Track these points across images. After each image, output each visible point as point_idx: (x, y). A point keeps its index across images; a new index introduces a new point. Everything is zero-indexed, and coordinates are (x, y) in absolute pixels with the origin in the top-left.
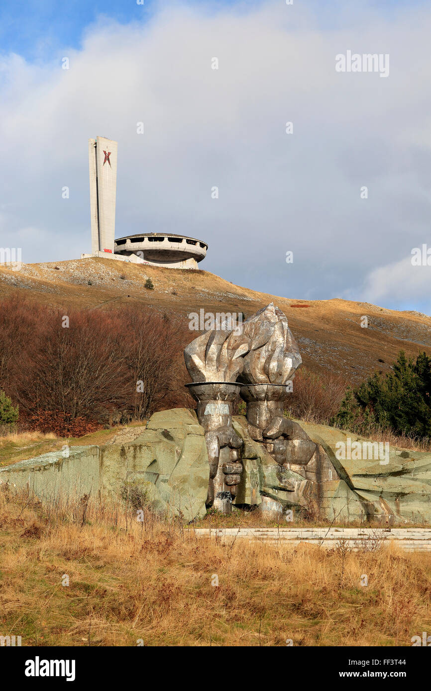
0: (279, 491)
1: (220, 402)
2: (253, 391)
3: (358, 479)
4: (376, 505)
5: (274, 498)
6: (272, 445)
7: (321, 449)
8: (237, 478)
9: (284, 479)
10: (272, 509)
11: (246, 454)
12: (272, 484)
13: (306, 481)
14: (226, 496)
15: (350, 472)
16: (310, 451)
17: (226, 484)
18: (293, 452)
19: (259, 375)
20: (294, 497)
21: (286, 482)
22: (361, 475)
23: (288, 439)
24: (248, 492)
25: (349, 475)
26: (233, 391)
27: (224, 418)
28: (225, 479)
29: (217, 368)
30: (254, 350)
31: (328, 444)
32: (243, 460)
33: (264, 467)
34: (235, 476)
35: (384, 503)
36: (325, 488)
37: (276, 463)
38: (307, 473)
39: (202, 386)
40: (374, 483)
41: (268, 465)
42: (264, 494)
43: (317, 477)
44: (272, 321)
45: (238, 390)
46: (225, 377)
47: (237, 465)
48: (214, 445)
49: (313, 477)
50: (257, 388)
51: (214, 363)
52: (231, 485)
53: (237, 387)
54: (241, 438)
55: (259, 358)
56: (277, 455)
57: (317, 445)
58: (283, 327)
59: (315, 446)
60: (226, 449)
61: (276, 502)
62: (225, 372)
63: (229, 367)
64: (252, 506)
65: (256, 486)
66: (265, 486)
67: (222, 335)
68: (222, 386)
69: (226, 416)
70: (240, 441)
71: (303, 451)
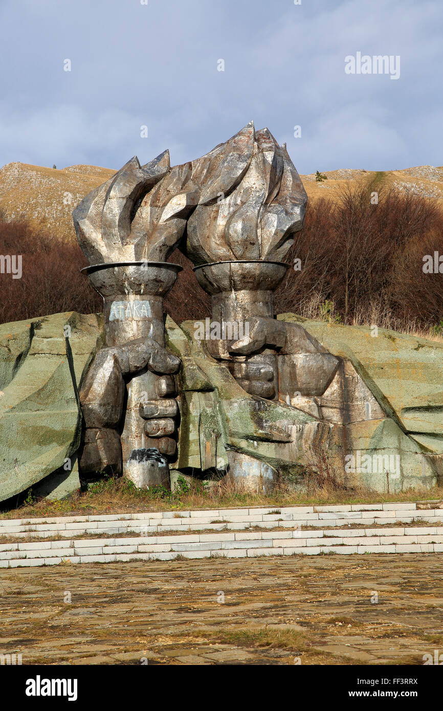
0: (260, 443)
1: (132, 297)
2: (209, 276)
5: (258, 458)
6: (244, 365)
7: (350, 368)
8: (170, 425)
9: (266, 421)
10: (251, 475)
11: (189, 384)
12: (241, 431)
13: (315, 423)
14: (149, 457)
15: (398, 403)
16: (324, 372)
17: (147, 434)
18: (293, 375)
19: (213, 245)
20: (291, 451)
21: (271, 427)
22: (420, 408)
23: (284, 354)
24: (193, 448)
25: (396, 409)
26: (152, 277)
27: (140, 324)
28: (145, 428)
29: (122, 239)
30: (206, 205)
31: (358, 357)
32: (187, 394)
33: (224, 402)
34: (162, 422)
36: (354, 435)
37: (248, 396)
38: (324, 410)
39: (99, 272)
41: (233, 400)
42: (234, 449)
43: (342, 415)
44: (246, 152)
45: (164, 274)
46: (138, 254)
47: (168, 402)
48: (105, 371)
49: (334, 416)
50: (214, 269)
51: (116, 231)
52: (158, 437)
53: (164, 270)
54: (179, 356)
55: (215, 218)
56: (254, 383)
57: (342, 361)
58: (264, 161)
59: (336, 362)
60: (147, 377)
61: (258, 462)
62: (137, 246)
63: (148, 236)
64: (206, 471)
65: (213, 436)
66: (232, 435)
67: (128, 181)
68: (131, 269)
69: (145, 319)
70: (173, 362)
71: (310, 372)
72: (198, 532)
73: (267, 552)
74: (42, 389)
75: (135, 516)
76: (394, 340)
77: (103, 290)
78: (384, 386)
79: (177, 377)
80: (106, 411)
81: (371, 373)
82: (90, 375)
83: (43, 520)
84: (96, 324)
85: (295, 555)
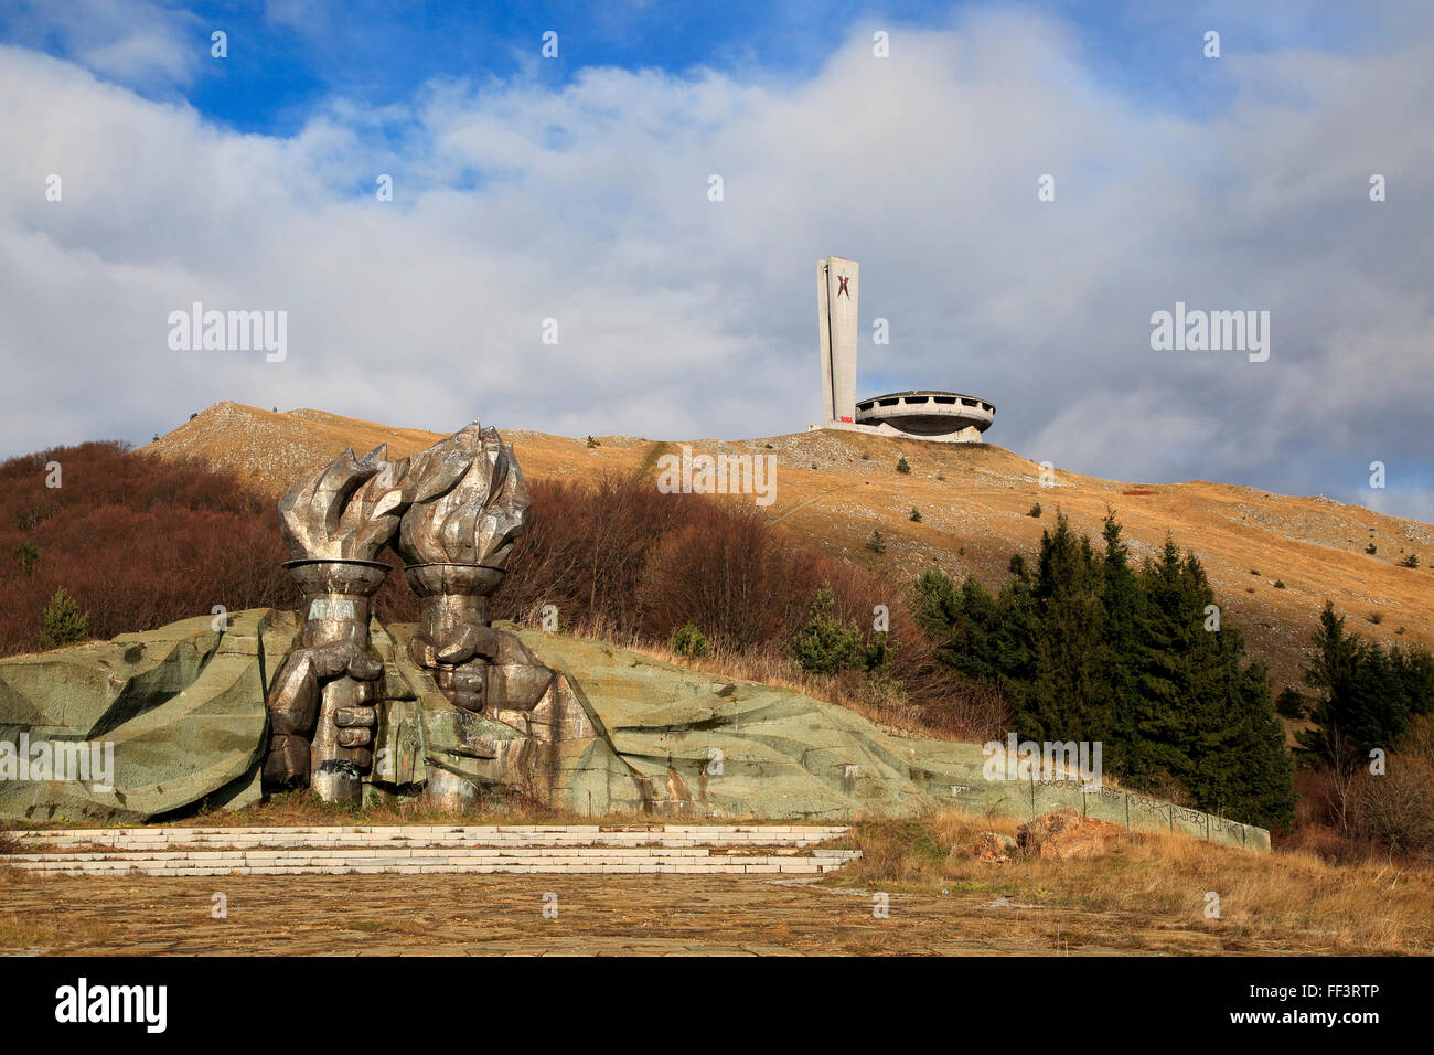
0: (462, 758)
1: (335, 596)
2: (421, 577)
3: (630, 735)
4: (657, 784)
5: (459, 774)
6: (450, 674)
7: (563, 683)
8: (365, 735)
9: (470, 735)
10: (450, 791)
11: (390, 692)
12: (442, 744)
13: (523, 740)
14: (340, 768)
15: (610, 722)
16: (536, 685)
17: (340, 744)
18: (503, 688)
19: (427, 545)
20: (494, 768)
21: (474, 741)
22: (632, 728)
23: (495, 664)
25: (608, 728)
26: (358, 576)
27: (341, 625)
28: (337, 737)
29: (329, 534)
30: (422, 503)
31: (572, 672)
32: (387, 702)
33: (427, 713)
34: (357, 731)
35: (676, 779)
36: (563, 753)
37: (452, 707)
38: (533, 725)
39: (301, 568)
40: (658, 743)
41: (436, 711)
42: (437, 764)
43: (552, 732)
44: (469, 451)
45: (371, 574)
46: (344, 551)
47: (365, 710)
48: (299, 674)
49: (543, 732)
50: (426, 571)
51: (323, 525)
52: (351, 748)
53: (371, 569)
54: (381, 661)
55: (432, 517)
56: (460, 694)
57: (555, 675)
58: (488, 461)
59: (550, 676)
60: (345, 682)
61: (458, 778)
62: (344, 542)
63: (358, 532)
64: (401, 786)
65: (412, 749)
66: (432, 748)
67: (340, 475)
68: (336, 567)
69: (347, 621)
70: (374, 667)
71: (521, 685)
72: (378, 848)
73: (441, 869)
74: (229, 691)
75: (314, 829)
76: (611, 655)
77: (304, 587)
78: (597, 703)
79: (377, 684)
80: (297, 717)
81: (584, 689)
82: (282, 677)
84: (294, 623)
85: (468, 873)
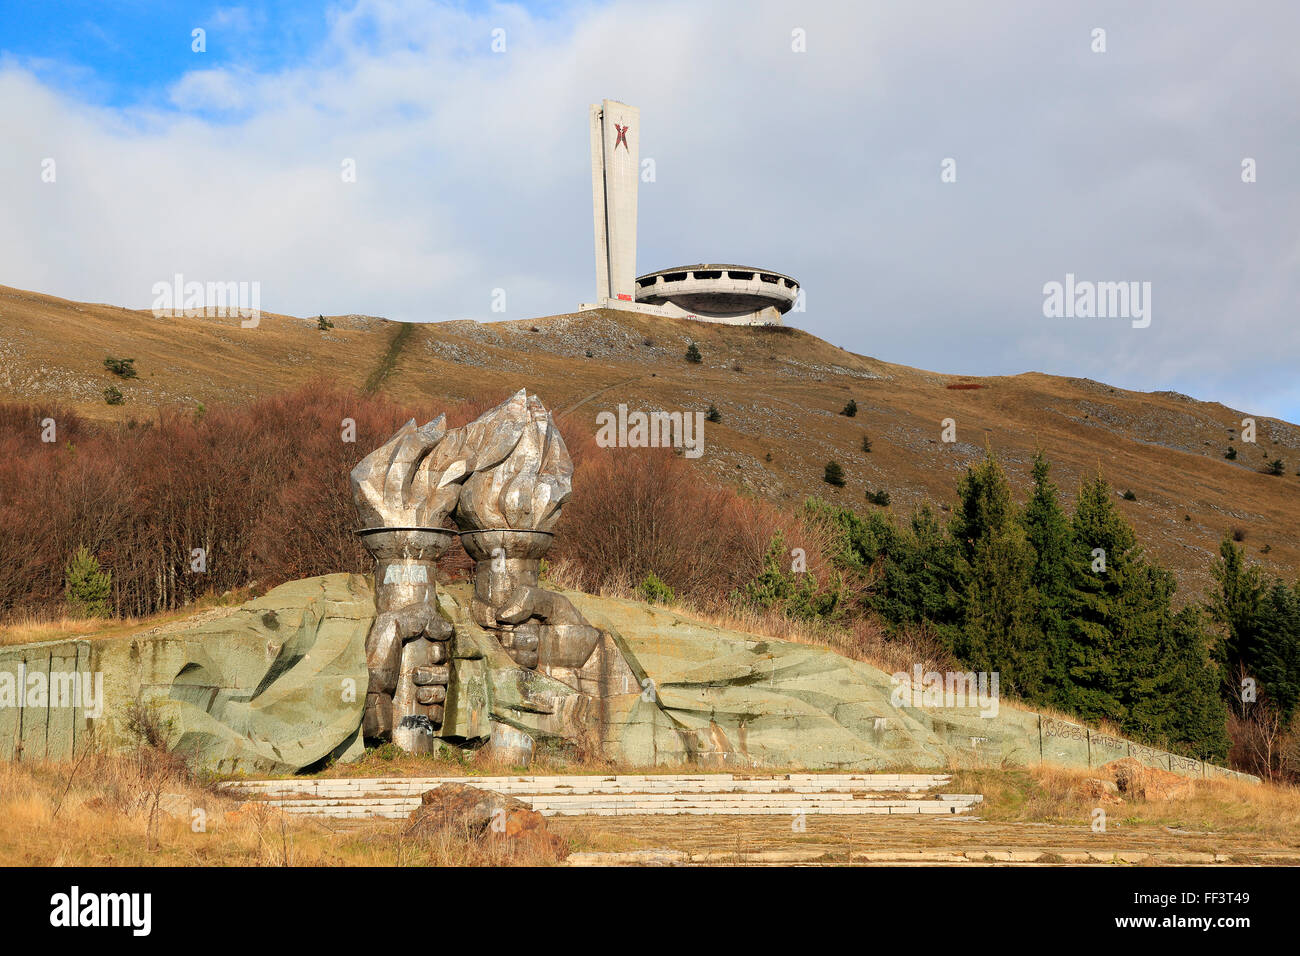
0: (524, 713)
1: (410, 561)
2: (480, 542)
3: (673, 690)
4: (702, 736)
5: (519, 727)
6: (512, 634)
7: (609, 641)
8: (440, 692)
9: (532, 692)
10: (512, 745)
11: (460, 651)
12: (507, 701)
13: (577, 695)
14: (419, 724)
15: (656, 678)
16: (586, 644)
17: (419, 702)
18: (555, 646)
19: (488, 513)
20: (552, 723)
21: (535, 698)
22: (676, 684)
23: (548, 624)
24: (461, 716)
25: (655, 684)
26: (432, 543)
27: (416, 589)
28: (416, 694)
29: (404, 503)
30: (481, 471)
31: (620, 631)
32: (456, 661)
33: (493, 672)
34: (434, 689)
35: (718, 732)
36: (612, 708)
37: (516, 666)
38: (583, 681)
39: (378, 535)
40: (700, 698)
41: (501, 669)
42: (497, 718)
43: (600, 688)
44: (520, 420)
45: (443, 540)
46: (418, 519)
47: (441, 669)
48: (389, 635)
49: (592, 688)
50: (487, 536)
51: (399, 495)
52: (428, 705)
53: (442, 536)
54: (451, 622)
55: (490, 485)
56: (521, 652)
57: (601, 634)
58: (538, 430)
59: (597, 635)
60: (421, 643)
61: (519, 732)
62: (418, 510)
63: (428, 501)
64: (470, 740)
65: (480, 705)
66: (497, 704)
67: (413, 446)
68: (411, 535)
69: (421, 585)
70: (447, 629)
71: (573, 644)
74: (342, 654)
76: (653, 614)
77: (379, 553)
78: (644, 661)
79: (448, 644)
80: (387, 676)
81: (631, 647)
82: (372, 639)
83: (398, 780)
84: (366, 586)
